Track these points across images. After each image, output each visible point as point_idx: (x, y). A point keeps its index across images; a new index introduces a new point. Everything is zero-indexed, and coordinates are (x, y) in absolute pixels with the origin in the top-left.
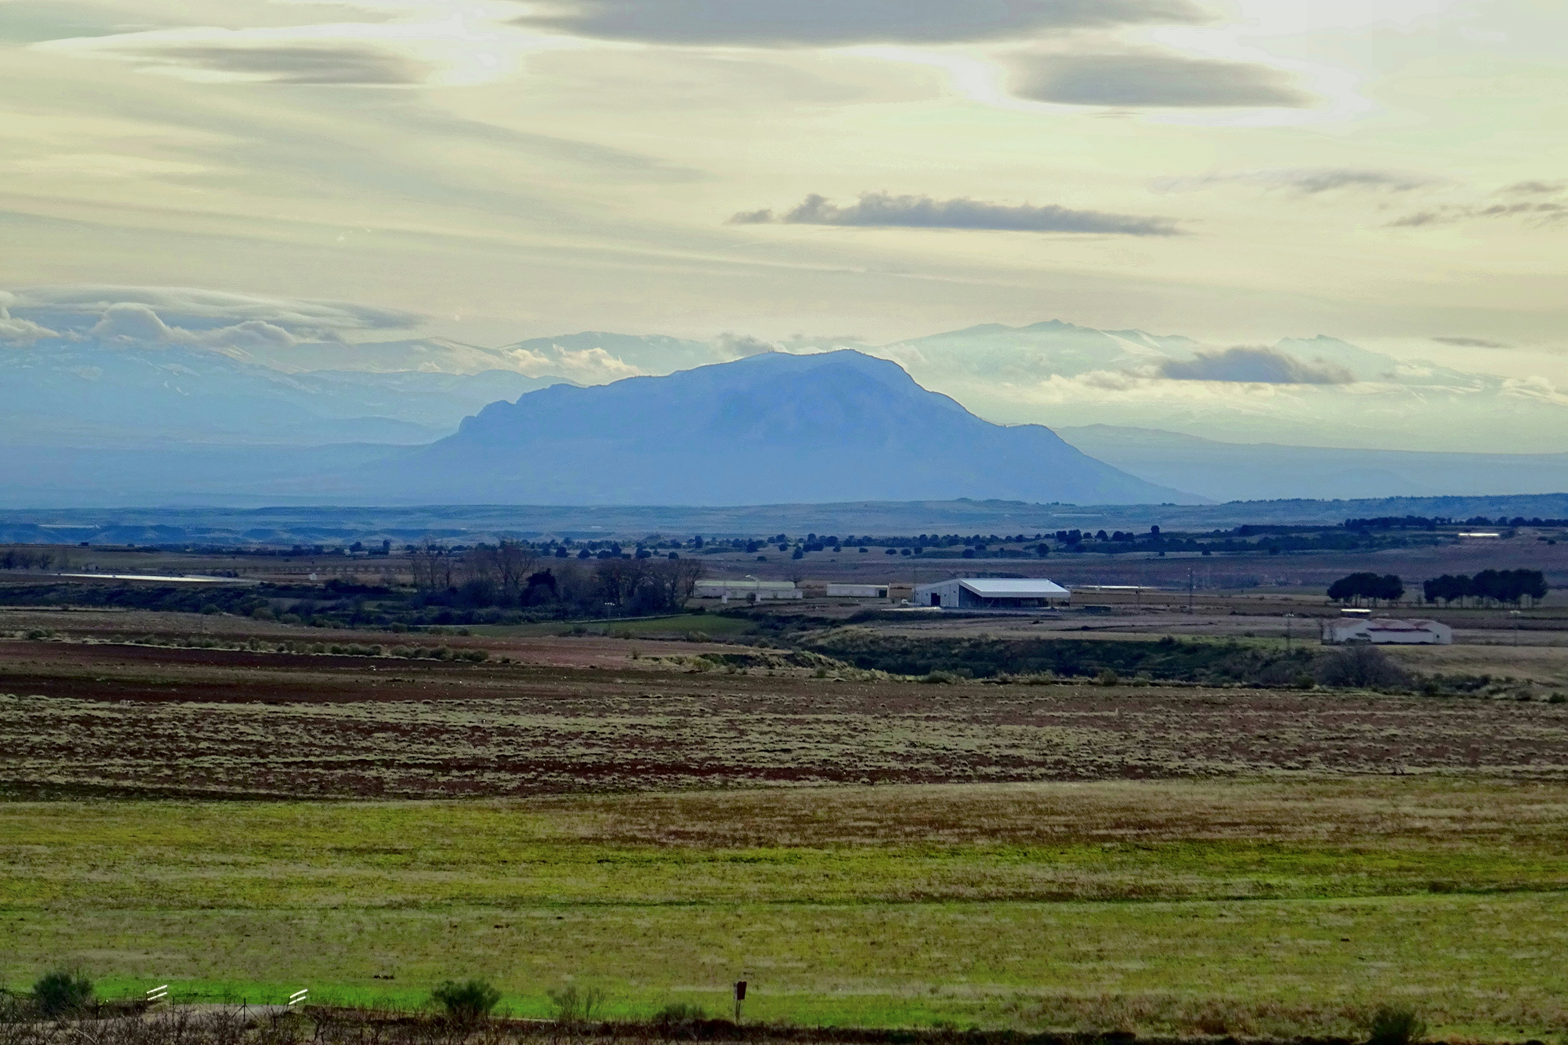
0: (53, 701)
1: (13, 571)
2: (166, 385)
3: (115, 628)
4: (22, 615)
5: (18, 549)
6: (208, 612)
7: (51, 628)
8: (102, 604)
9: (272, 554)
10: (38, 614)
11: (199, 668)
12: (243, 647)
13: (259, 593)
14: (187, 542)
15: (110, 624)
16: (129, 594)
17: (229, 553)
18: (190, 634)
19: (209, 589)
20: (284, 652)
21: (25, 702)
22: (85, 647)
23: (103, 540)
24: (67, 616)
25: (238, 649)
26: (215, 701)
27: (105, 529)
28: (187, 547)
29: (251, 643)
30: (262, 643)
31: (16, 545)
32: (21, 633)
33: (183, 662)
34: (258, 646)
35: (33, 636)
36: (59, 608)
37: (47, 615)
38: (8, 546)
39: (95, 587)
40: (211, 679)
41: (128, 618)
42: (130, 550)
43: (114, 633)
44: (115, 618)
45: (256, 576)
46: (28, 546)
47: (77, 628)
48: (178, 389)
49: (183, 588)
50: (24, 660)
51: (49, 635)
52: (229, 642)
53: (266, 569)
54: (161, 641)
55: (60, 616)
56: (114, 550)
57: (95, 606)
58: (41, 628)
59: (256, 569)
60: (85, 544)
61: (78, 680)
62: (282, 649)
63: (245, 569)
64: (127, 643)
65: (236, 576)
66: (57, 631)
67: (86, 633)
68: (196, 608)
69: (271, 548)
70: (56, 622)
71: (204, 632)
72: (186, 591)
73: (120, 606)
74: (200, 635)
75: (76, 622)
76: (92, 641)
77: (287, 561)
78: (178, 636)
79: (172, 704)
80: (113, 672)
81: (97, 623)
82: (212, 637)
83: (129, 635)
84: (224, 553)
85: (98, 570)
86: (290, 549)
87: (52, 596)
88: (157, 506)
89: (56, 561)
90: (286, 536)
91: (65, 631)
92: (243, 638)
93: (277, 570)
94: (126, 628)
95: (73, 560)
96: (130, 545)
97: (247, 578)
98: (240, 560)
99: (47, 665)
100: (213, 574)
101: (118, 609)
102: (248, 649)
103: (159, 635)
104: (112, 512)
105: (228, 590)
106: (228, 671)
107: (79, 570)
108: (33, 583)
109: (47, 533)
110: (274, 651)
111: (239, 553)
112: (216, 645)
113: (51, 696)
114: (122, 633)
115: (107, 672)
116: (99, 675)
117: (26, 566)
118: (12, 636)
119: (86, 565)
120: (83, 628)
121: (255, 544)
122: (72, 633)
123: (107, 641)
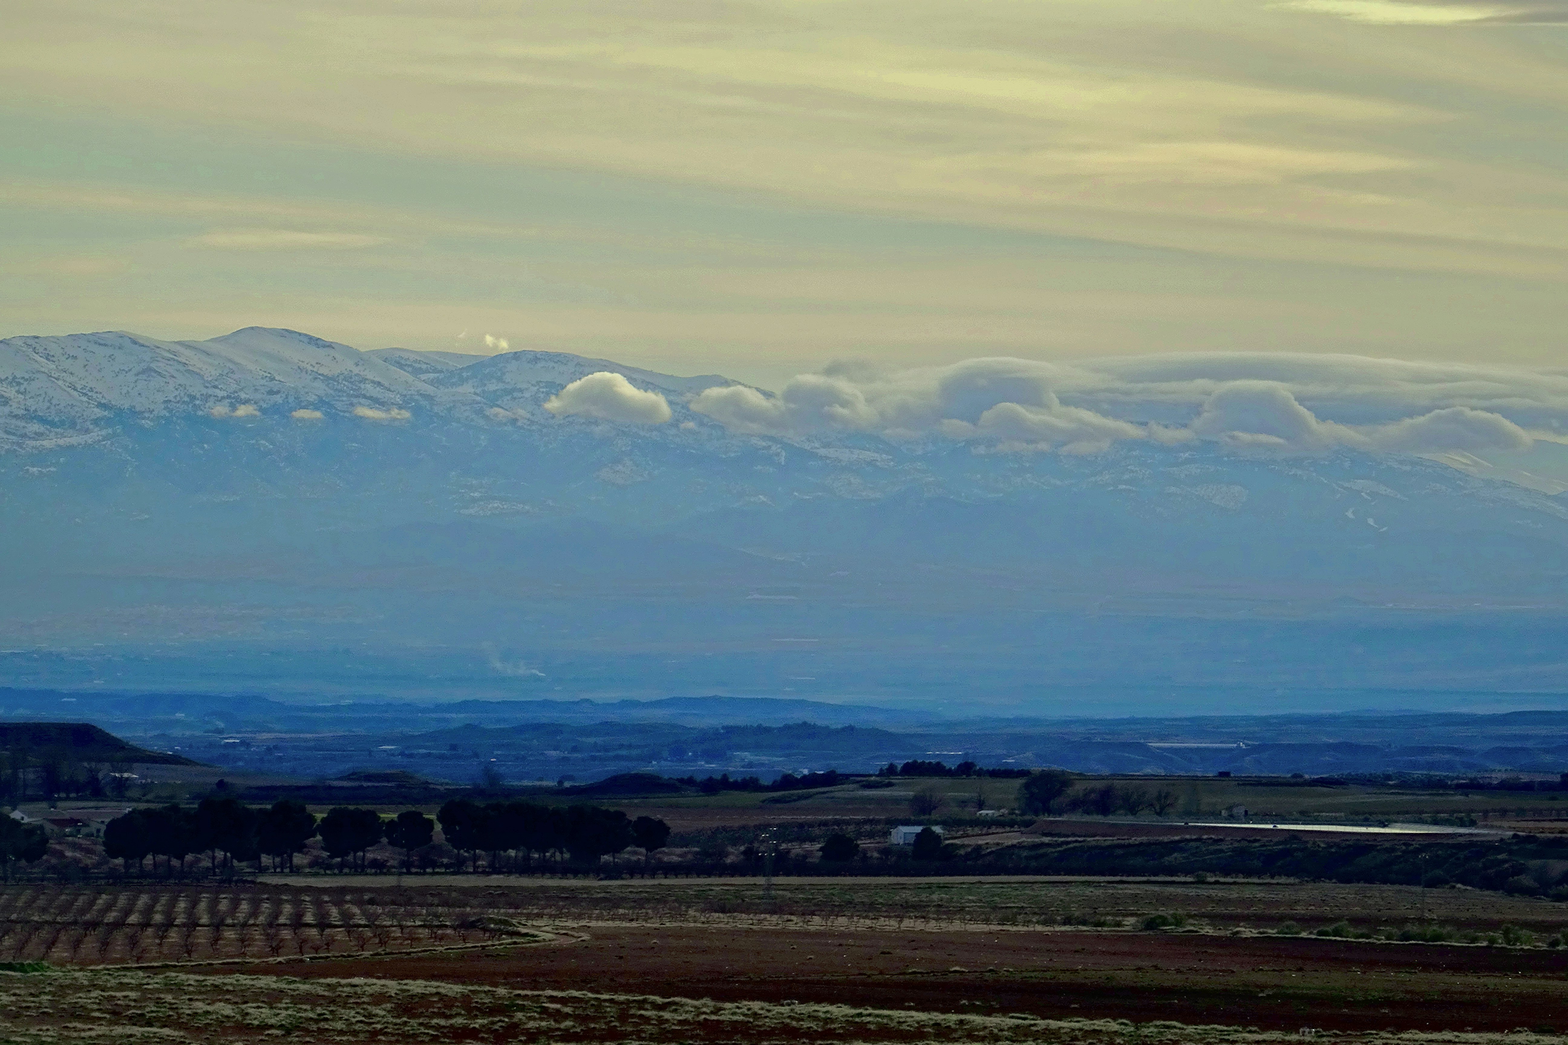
0: (1190, 1029)
1: (1111, 819)
2: (1350, 514)
3: (1282, 910)
4: (1132, 890)
5: (1119, 784)
6: (1432, 884)
7: (1180, 911)
8: (1259, 873)
9: (1528, 787)
10: (1156, 888)
11: (1423, 975)
12: (1492, 941)
13: (1511, 852)
14: (1391, 770)
15: (1276, 904)
16: (1299, 854)
17: (1459, 787)
18: (1405, 920)
19: (1429, 846)
20: (1560, 948)
21: (1145, 1031)
22: (1233, 943)
23: (1250, 768)
24: (1204, 891)
25: (1485, 944)
26: (1453, 1030)
27: (1254, 749)
28: (1388, 777)
29: (1506, 933)
30: (1524, 933)
31: (1113, 776)
32: (1131, 920)
33: (1398, 965)
34: (1517, 939)
35: (1151, 924)
36: (1189, 879)
37: (1171, 889)
38: (1103, 778)
39: (1244, 844)
40: (1445, 993)
41: (1303, 895)
42: (1297, 783)
43: (1281, 919)
44: (1287, 894)
45: (1506, 824)
46: (1132, 778)
47: (1221, 910)
48: (1371, 521)
49: (1387, 845)
50: (1139, 963)
51: (1178, 922)
52: (1470, 932)
53: (1521, 813)
54: (1359, 932)
55: (1192, 892)
56: (1273, 783)
57: (1249, 873)
58: (1163, 911)
59: (1503, 813)
60: (1226, 774)
61: (1226, 994)
62: (1555, 943)
63: (1486, 813)
64: (1304, 935)
65: (1473, 823)
66: (1190, 916)
67: (1235, 919)
68: (1411, 878)
69: (1525, 778)
70: (1187, 900)
71: (1427, 915)
72: (1393, 850)
73: (1288, 875)
74: (1421, 921)
75: (1220, 901)
76: (1248, 932)
77: (1554, 799)
78: (1386, 922)
79: (1384, 1034)
80: (1285, 983)
81: (1251, 902)
82: (1443, 923)
83: (1307, 921)
84: (1450, 787)
85: (1247, 817)
86: (1557, 779)
87: (1176, 857)
88: (1338, 711)
89: (1181, 801)
90: (1548, 758)
91: (1203, 916)
92: (1493, 925)
93: (1538, 814)
94: (1300, 910)
95: (1207, 800)
96: (1295, 776)
97: (1492, 827)
98: (1476, 798)
99: (1178, 971)
100: (1436, 822)
101: (1283, 880)
102: (1501, 943)
103: (1356, 921)
104: (1265, 721)
105: (1459, 847)
106: (1472, 979)
107: (1215, 815)
108: (1144, 839)
109: (1159, 756)
110: (1543, 946)
111: (1474, 786)
112: (1450, 937)
113: (1188, 1023)
114: (1293, 918)
115: (1276, 981)
116: (1262, 987)
117: (1132, 809)
118: (1119, 924)
119: (1230, 808)
120: (1231, 910)
121: (1499, 773)
122: (1214, 919)
123: (1272, 932)
